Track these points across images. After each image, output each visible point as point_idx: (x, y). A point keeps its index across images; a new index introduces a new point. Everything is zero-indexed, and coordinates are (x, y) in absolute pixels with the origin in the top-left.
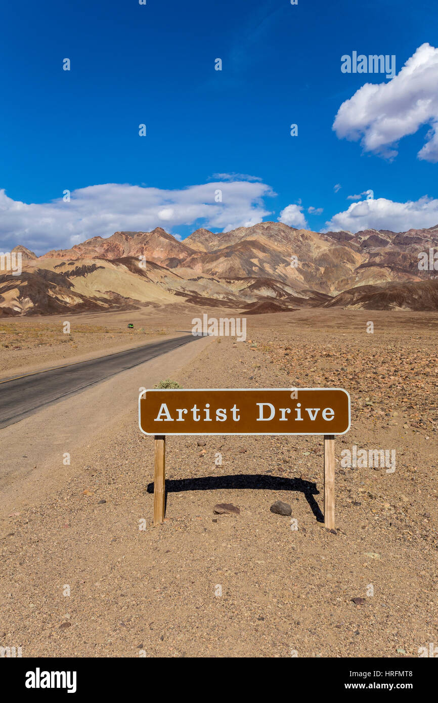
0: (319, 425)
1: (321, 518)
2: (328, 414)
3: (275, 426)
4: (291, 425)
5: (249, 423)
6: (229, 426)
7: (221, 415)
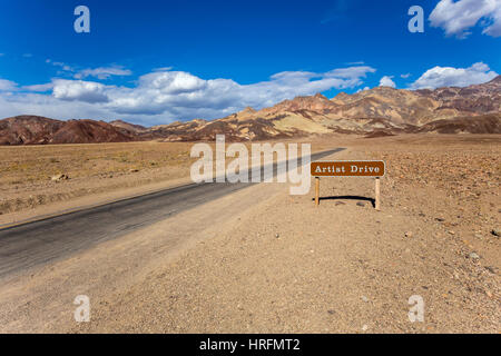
0: (373, 173)
1: (374, 206)
2: (377, 170)
3: (357, 174)
4: (363, 174)
5: (348, 173)
6: (341, 174)
7: (338, 170)
